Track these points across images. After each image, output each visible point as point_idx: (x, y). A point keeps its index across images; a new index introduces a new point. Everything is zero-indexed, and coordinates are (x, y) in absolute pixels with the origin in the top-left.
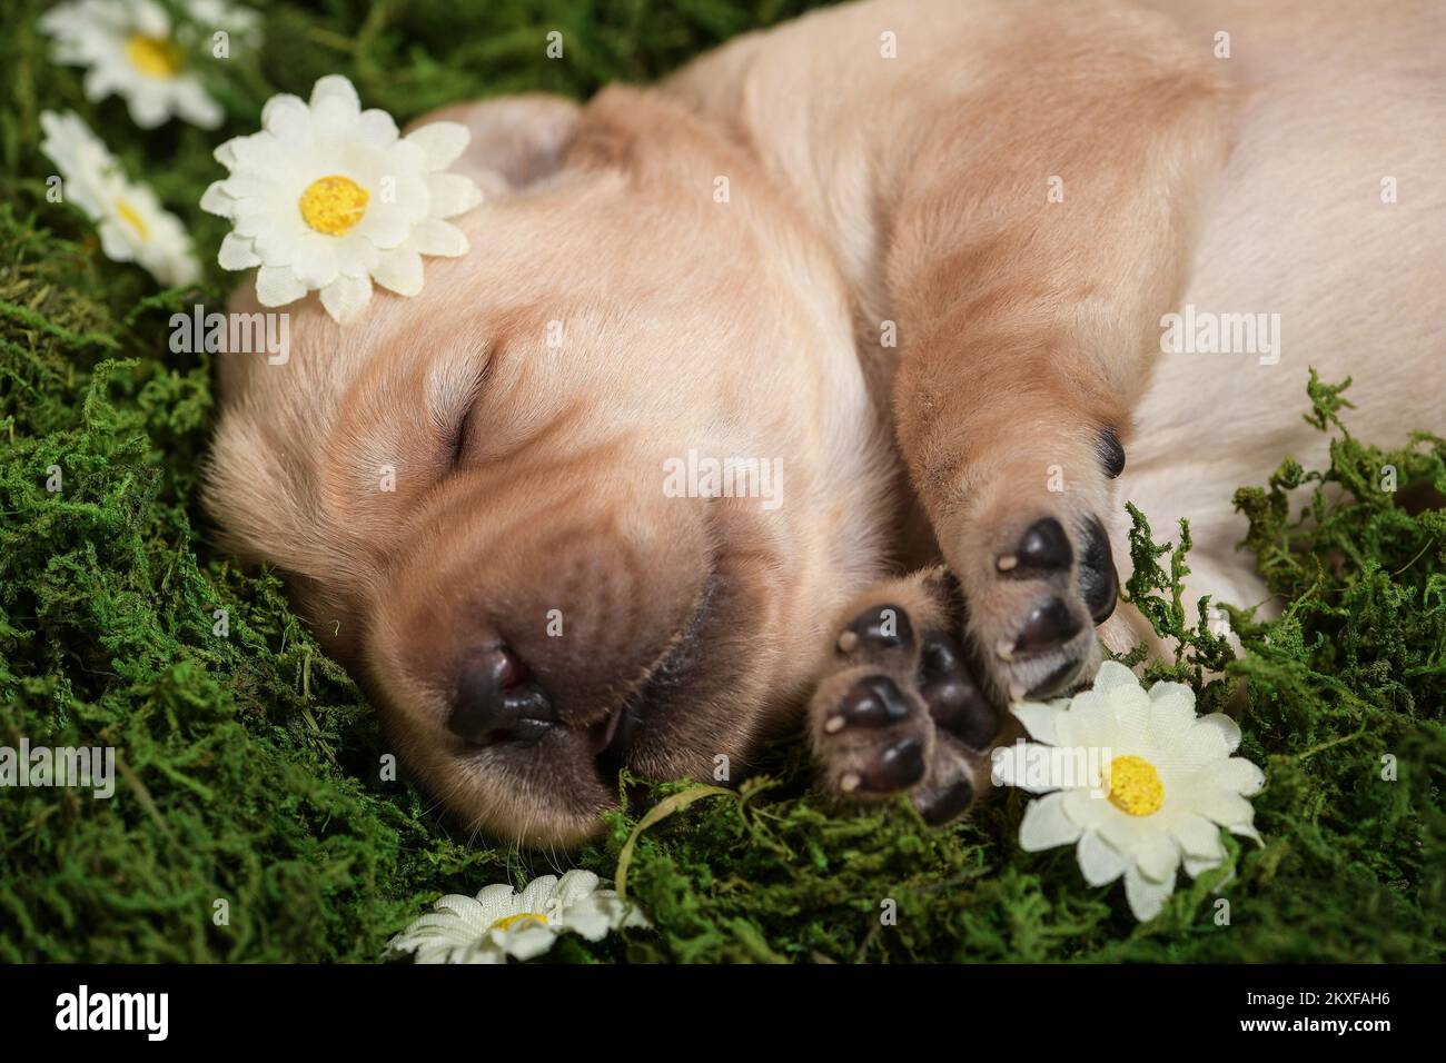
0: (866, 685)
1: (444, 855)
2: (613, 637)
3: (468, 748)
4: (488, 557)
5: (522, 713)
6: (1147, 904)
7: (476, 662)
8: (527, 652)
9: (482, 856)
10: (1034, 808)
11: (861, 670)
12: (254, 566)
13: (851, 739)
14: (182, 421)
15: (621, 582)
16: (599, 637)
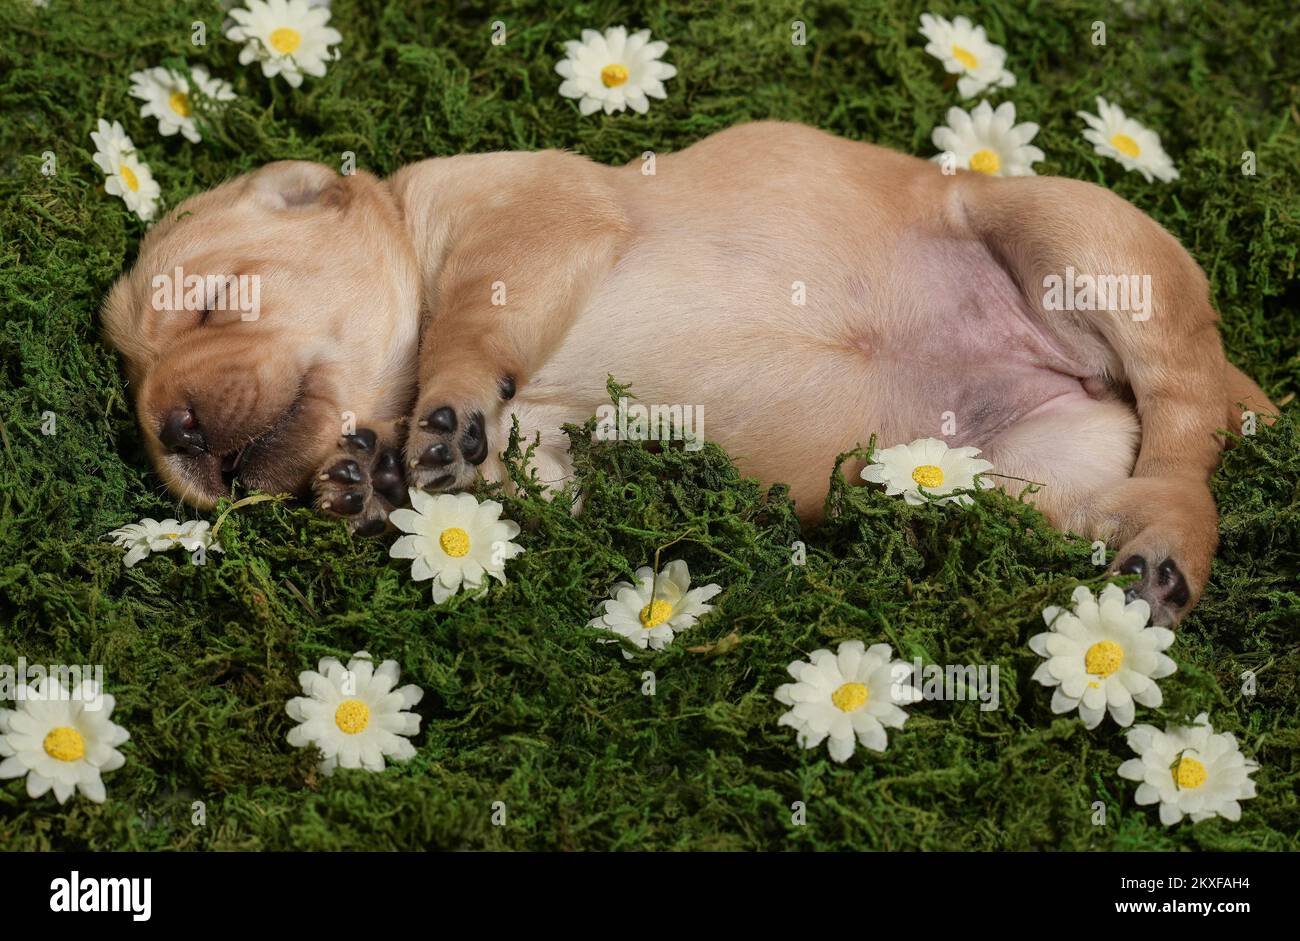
0: (345, 463)
1: (145, 499)
2: (240, 419)
3: (169, 452)
4: (196, 368)
5: (190, 442)
6: (440, 596)
7: (175, 413)
8: (200, 415)
9: (166, 504)
10: (402, 539)
11: (346, 456)
12: (109, 348)
13: (331, 486)
14: (103, 275)
15: (250, 395)
16: (233, 417)
